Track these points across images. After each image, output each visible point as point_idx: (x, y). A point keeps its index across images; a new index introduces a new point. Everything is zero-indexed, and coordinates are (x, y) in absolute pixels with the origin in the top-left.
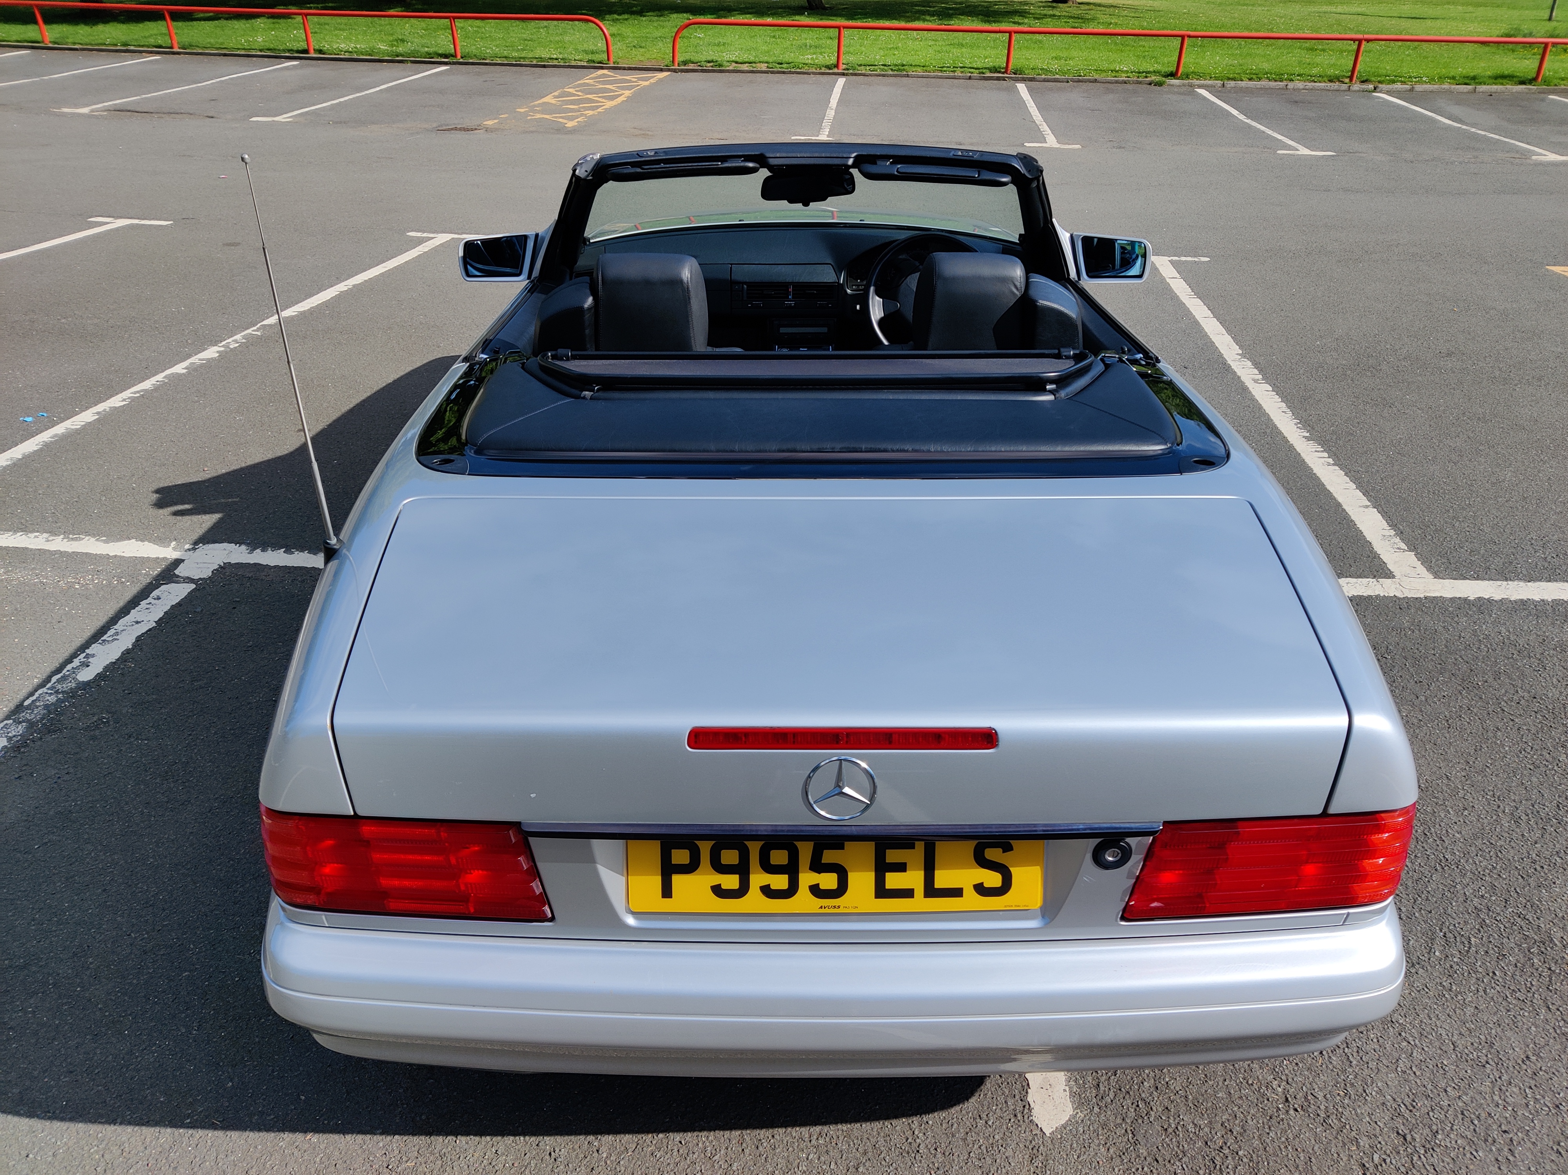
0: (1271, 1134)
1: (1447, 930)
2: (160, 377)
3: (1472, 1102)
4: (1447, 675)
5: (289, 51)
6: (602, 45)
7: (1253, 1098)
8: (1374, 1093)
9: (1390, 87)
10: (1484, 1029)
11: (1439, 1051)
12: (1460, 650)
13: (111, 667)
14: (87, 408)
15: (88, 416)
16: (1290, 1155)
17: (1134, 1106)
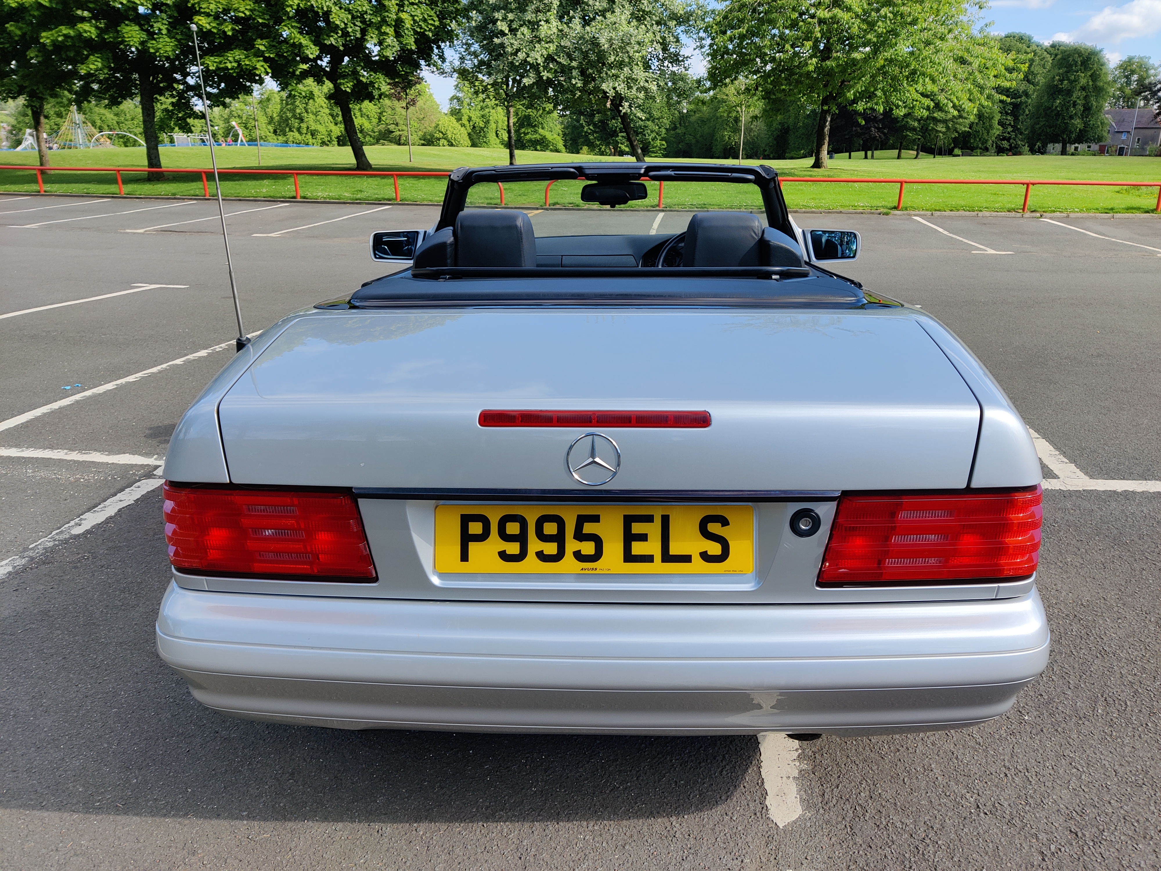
0: (965, 830)
1: (1107, 696)
2: (164, 366)
3: (1132, 810)
4: (1102, 536)
5: (283, 197)
6: (497, 194)
7: (949, 804)
8: (1050, 803)
9: (1052, 215)
10: (1140, 762)
11: (1103, 776)
12: (1111, 522)
13: (98, 526)
14: (110, 382)
15: (110, 386)
16: (981, 845)
17: (853, 809)
